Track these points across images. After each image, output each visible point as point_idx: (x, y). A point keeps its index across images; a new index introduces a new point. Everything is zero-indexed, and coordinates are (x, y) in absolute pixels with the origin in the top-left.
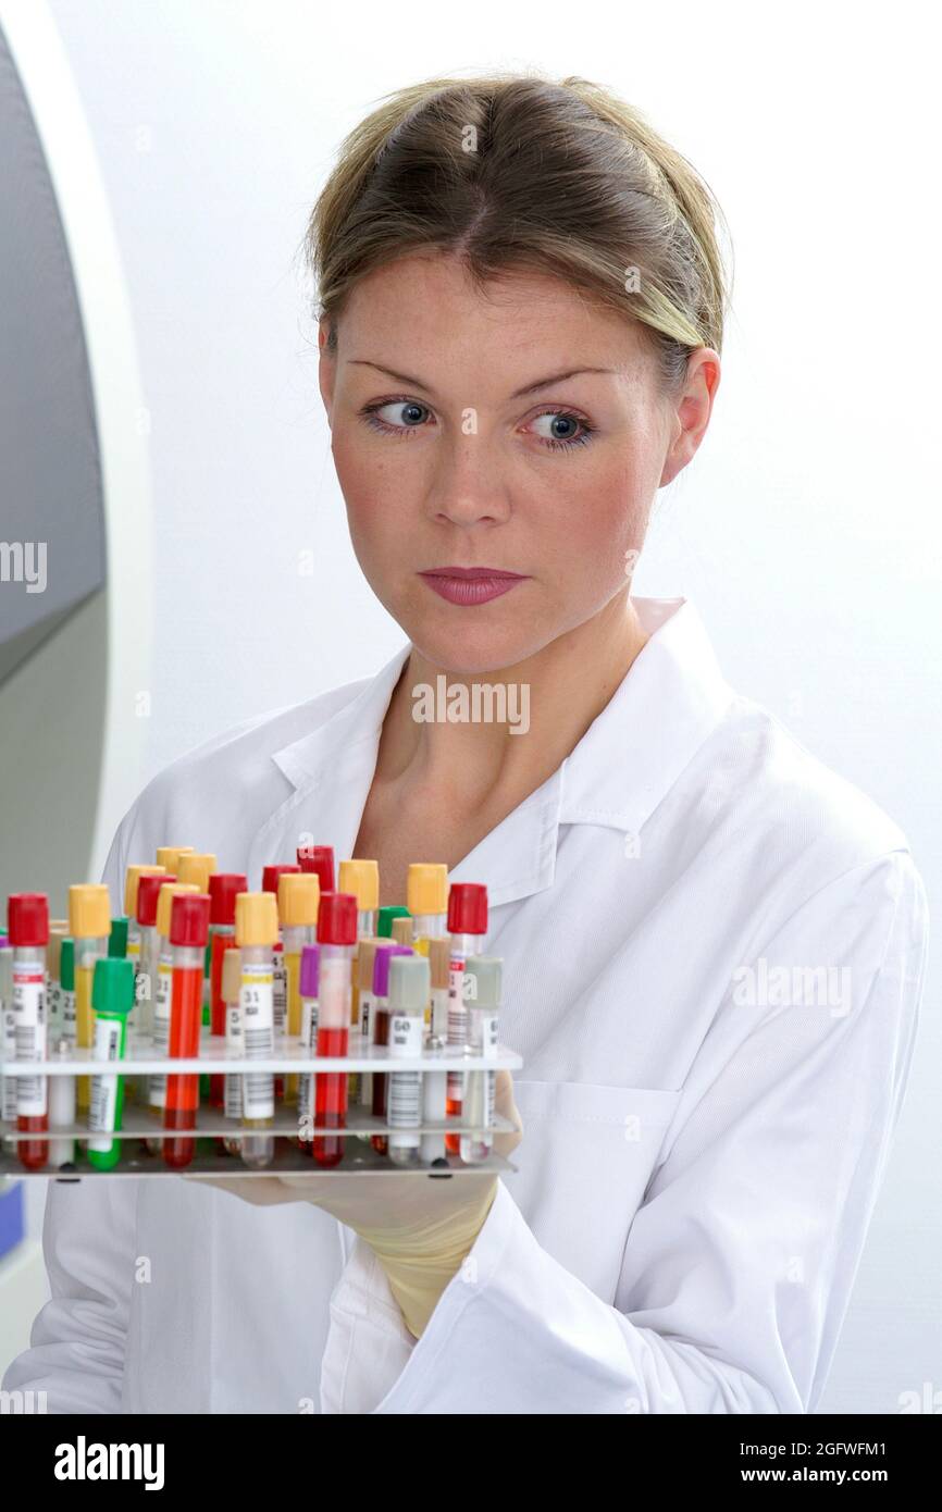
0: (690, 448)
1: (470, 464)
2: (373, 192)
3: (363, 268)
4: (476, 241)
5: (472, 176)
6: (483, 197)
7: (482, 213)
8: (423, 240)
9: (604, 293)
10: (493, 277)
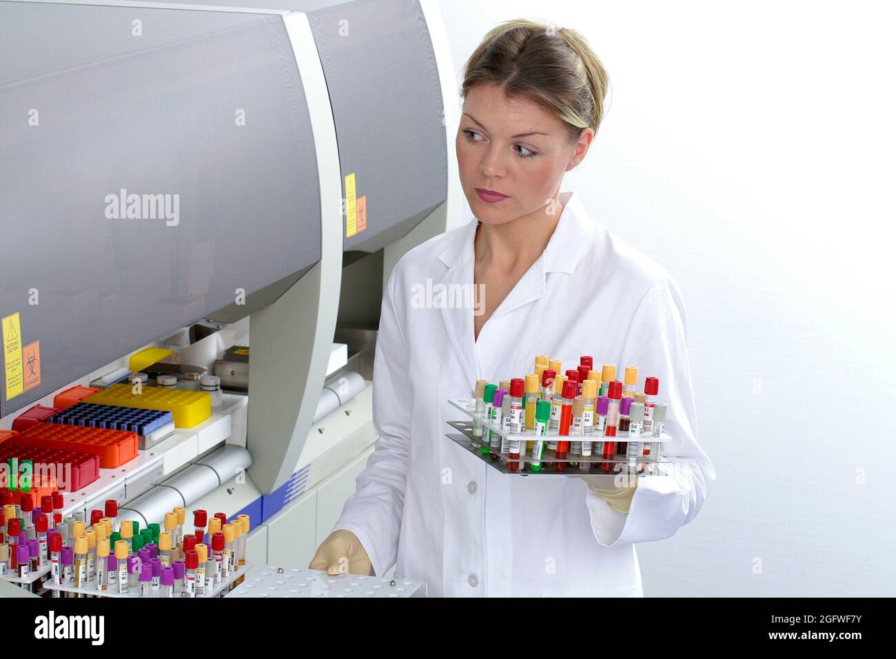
0: (579, 160)
1: (495, 158)
2: (483, 59)
3: (472, 84)
4: (510, 83)
5: (514, 60)
6: (515, 67)
7: (514, 74)
8: (492, 79)
9: (554, 110)
10: (512, 97)
